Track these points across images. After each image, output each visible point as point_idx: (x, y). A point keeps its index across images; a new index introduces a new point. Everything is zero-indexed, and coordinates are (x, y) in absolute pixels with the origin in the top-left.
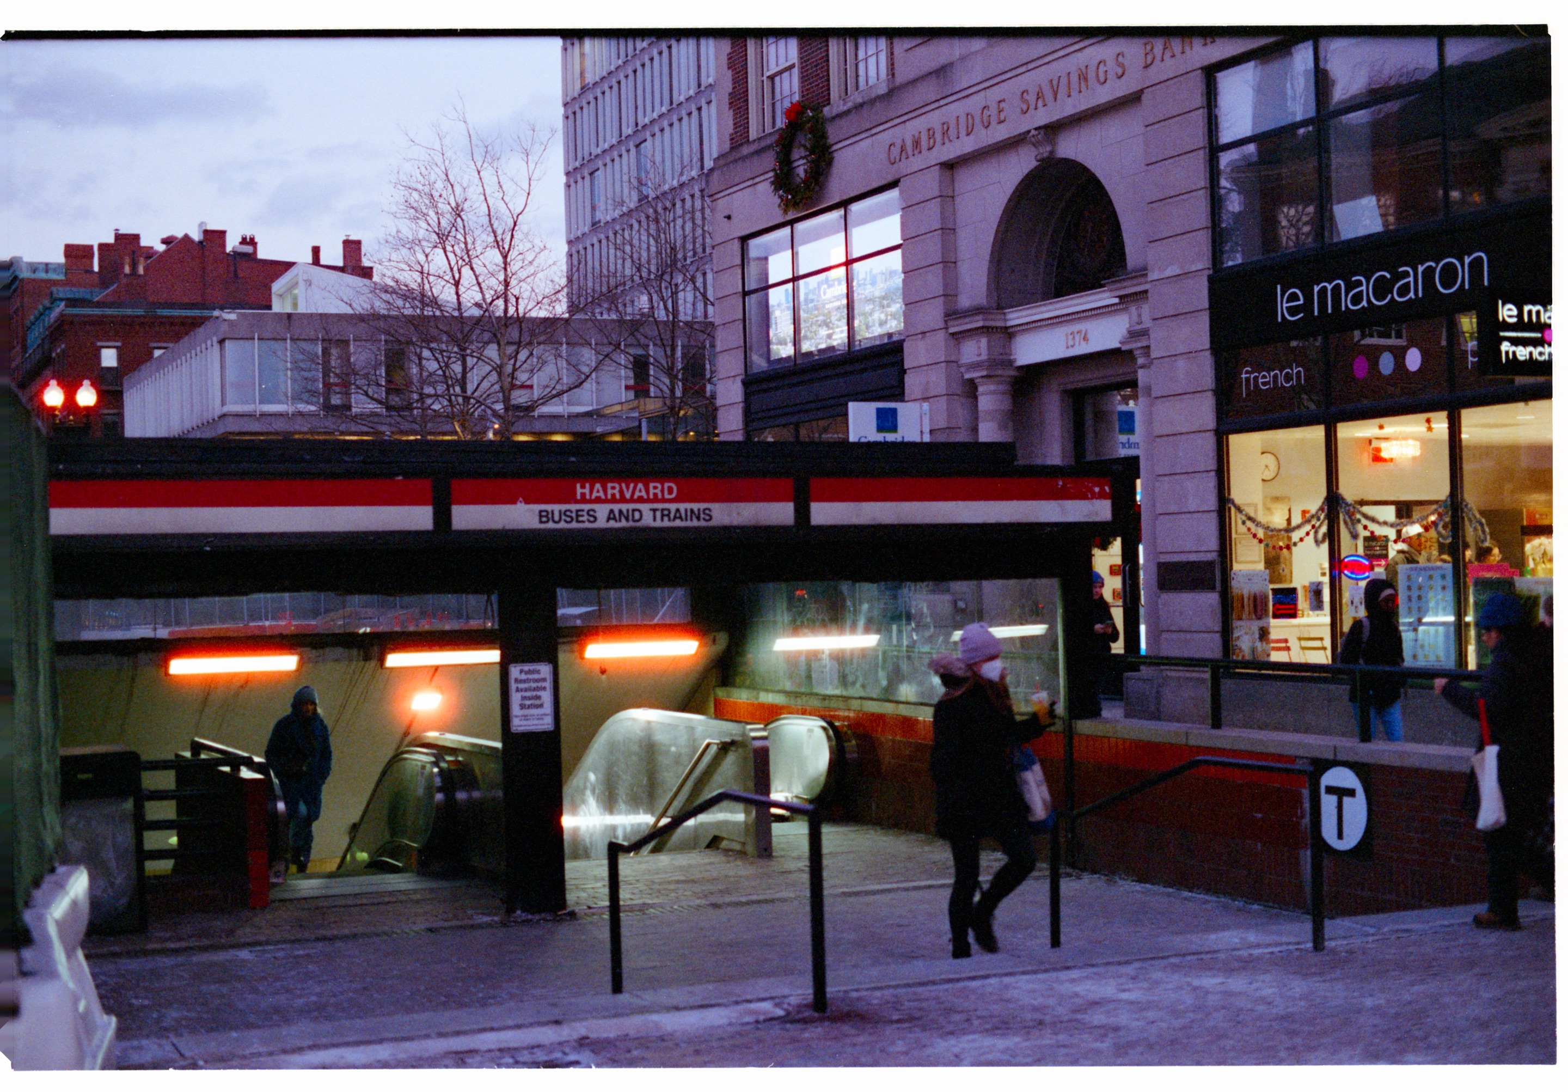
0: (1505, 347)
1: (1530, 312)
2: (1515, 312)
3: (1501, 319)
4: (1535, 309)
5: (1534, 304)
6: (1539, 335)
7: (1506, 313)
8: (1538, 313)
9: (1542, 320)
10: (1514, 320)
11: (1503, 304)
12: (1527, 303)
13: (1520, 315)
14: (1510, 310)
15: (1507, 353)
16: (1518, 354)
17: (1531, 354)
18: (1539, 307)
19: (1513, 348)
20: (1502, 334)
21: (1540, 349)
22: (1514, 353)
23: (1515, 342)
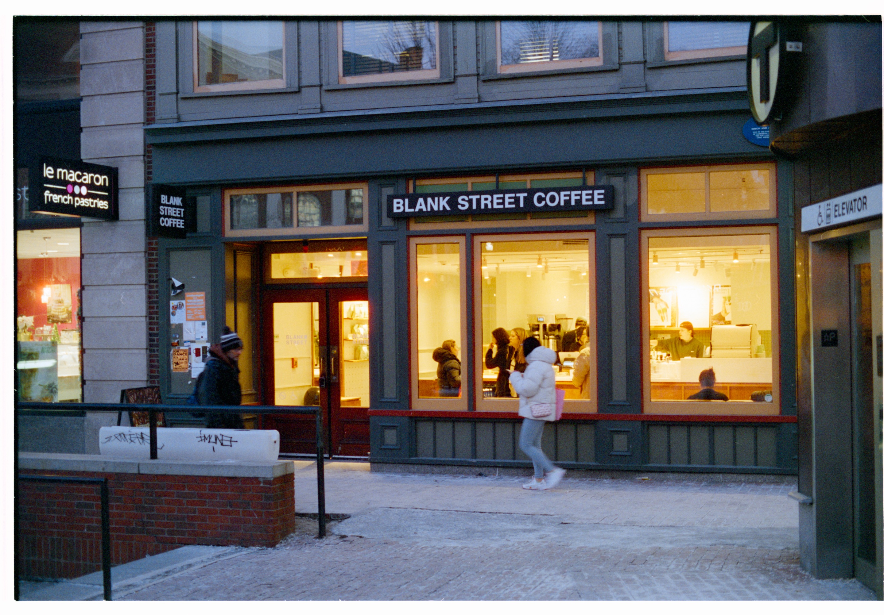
0: (47, 193)
1: (60, 173)
2: (52, 172)
3: (45, 176)
4: (63, 171)
5: (63, 168)
6: (65, 188)
7: (48, 172)
8: (65, 173)
9: (67, 179)
10: (52, 177)
11: (47, 167)
12: (59, 168)
13: (55, 174)
14: (50, 170)
15: (48, 197)
16: (53, 199)
17: (60, 199)
18: (65, 170)
19: (51, 195)
20: (45, 185)
21: (65, 197)
22: (51, 197)
23: (53, 191)
